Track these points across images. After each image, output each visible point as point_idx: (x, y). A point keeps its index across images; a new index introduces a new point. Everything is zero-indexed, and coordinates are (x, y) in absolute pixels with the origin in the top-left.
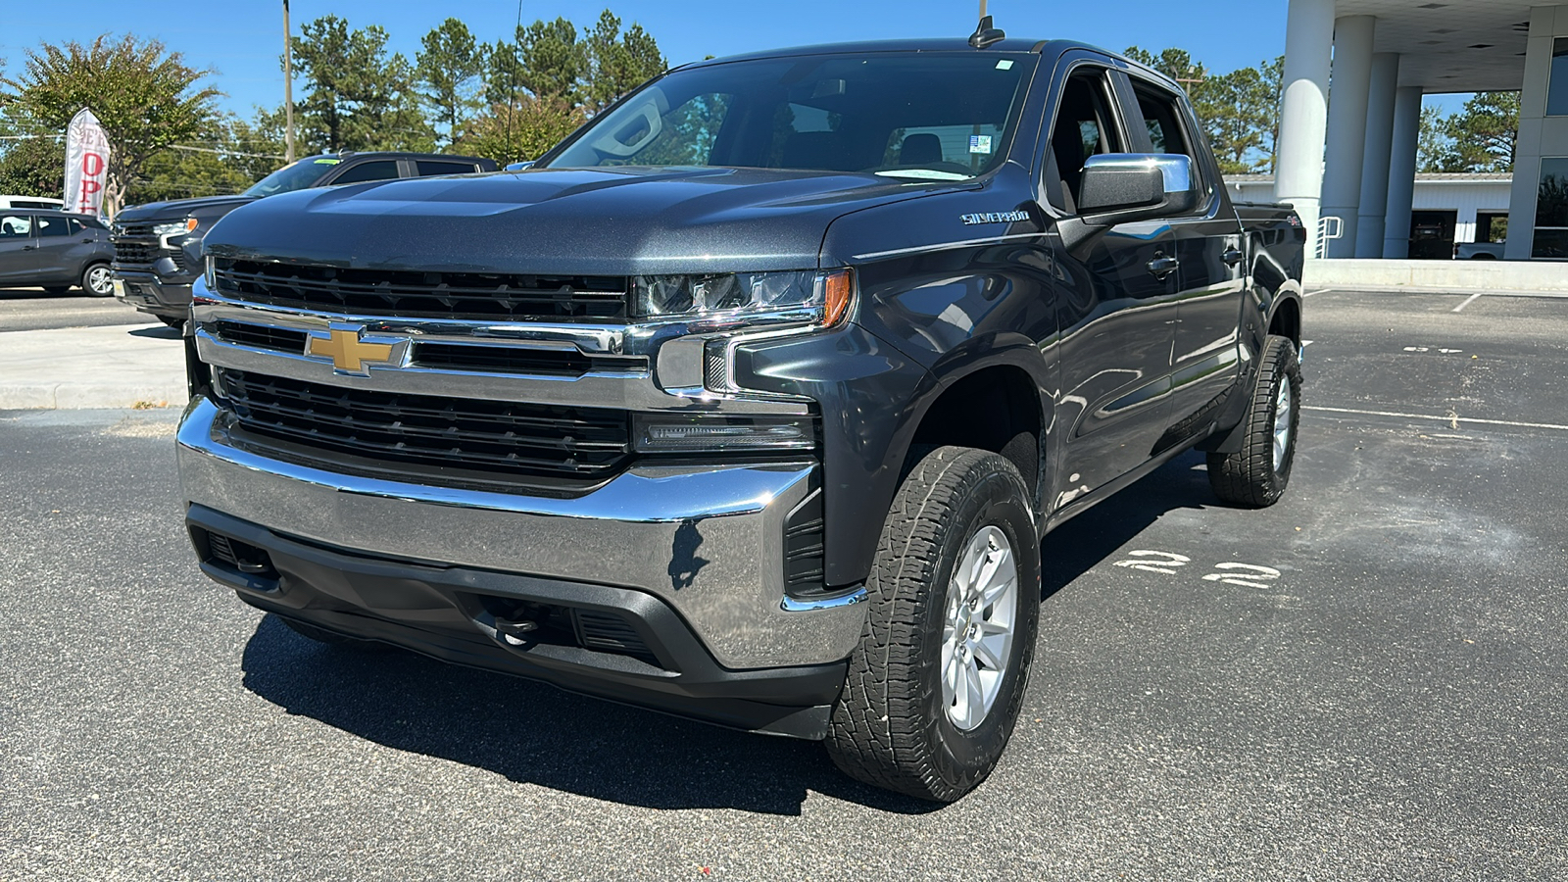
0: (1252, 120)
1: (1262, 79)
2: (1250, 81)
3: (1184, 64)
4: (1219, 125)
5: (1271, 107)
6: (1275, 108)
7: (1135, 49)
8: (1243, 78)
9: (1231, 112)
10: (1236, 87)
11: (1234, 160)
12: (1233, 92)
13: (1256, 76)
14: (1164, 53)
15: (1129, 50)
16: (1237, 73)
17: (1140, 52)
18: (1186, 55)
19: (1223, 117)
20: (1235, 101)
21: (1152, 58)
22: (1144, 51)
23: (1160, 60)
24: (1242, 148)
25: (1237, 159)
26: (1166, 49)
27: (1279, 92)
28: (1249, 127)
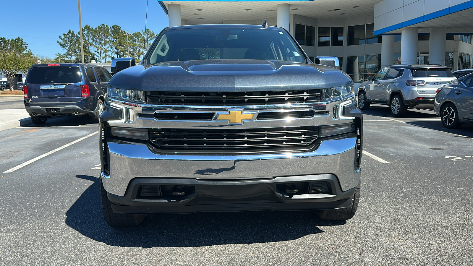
0: (141, 47)
1: (143, 35)
2: (139, 36)
3: (119, 30)
4: (132, 48)
5: (146, 44)
6: (147, 44)
7: (104, 25)
8: (137, 35)
9: (135, 45)
10: (135, 37)
11: (138, 59)
12: (135, 39)
13: (141, 34)
14: (113, 26)
15: (102, 25)
16: (135, 33)
17: (106, 25)
18: (120, 27)
19: (133, 46)
20: (135, 41)
21: (110, 28)
22: (107, 25)
23: (112, 28)
24: (140, 55)
25: (139, 59)
26: (114, 25)
27: (148, 39)
28: (141, 49)
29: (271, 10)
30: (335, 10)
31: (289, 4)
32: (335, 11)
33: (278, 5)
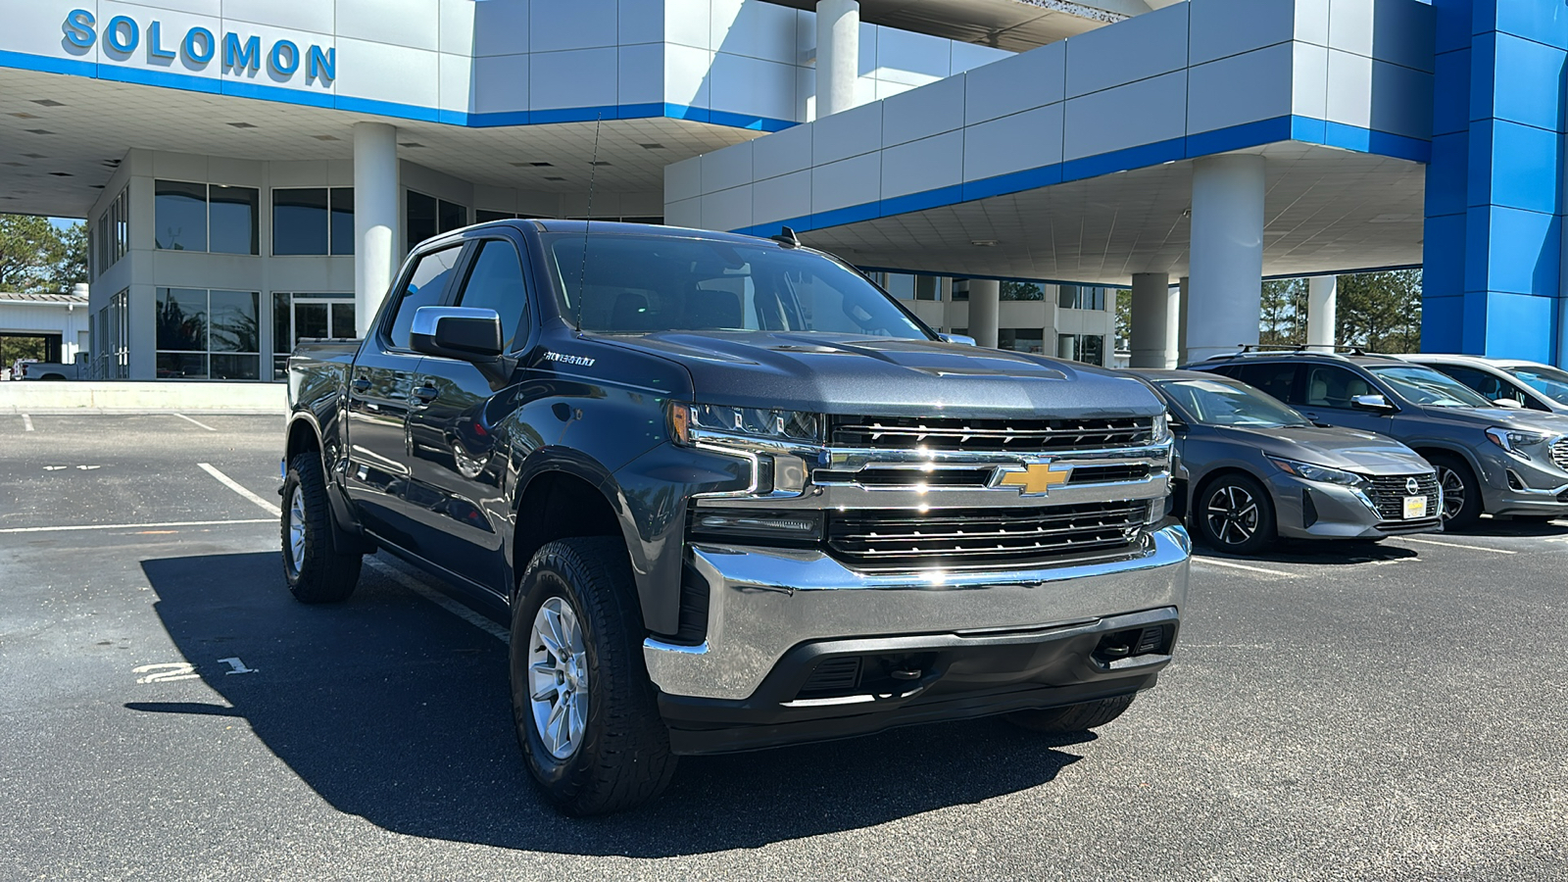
29: (328, 138)
30: (536, 164)
31: (395, 127)
32: (535, 167)
33: (355, 124)
